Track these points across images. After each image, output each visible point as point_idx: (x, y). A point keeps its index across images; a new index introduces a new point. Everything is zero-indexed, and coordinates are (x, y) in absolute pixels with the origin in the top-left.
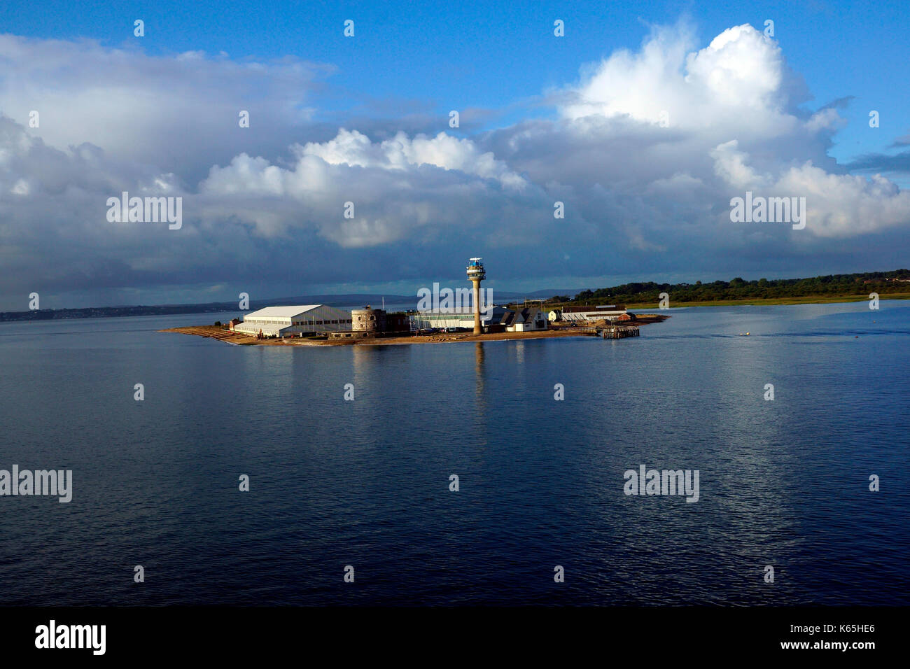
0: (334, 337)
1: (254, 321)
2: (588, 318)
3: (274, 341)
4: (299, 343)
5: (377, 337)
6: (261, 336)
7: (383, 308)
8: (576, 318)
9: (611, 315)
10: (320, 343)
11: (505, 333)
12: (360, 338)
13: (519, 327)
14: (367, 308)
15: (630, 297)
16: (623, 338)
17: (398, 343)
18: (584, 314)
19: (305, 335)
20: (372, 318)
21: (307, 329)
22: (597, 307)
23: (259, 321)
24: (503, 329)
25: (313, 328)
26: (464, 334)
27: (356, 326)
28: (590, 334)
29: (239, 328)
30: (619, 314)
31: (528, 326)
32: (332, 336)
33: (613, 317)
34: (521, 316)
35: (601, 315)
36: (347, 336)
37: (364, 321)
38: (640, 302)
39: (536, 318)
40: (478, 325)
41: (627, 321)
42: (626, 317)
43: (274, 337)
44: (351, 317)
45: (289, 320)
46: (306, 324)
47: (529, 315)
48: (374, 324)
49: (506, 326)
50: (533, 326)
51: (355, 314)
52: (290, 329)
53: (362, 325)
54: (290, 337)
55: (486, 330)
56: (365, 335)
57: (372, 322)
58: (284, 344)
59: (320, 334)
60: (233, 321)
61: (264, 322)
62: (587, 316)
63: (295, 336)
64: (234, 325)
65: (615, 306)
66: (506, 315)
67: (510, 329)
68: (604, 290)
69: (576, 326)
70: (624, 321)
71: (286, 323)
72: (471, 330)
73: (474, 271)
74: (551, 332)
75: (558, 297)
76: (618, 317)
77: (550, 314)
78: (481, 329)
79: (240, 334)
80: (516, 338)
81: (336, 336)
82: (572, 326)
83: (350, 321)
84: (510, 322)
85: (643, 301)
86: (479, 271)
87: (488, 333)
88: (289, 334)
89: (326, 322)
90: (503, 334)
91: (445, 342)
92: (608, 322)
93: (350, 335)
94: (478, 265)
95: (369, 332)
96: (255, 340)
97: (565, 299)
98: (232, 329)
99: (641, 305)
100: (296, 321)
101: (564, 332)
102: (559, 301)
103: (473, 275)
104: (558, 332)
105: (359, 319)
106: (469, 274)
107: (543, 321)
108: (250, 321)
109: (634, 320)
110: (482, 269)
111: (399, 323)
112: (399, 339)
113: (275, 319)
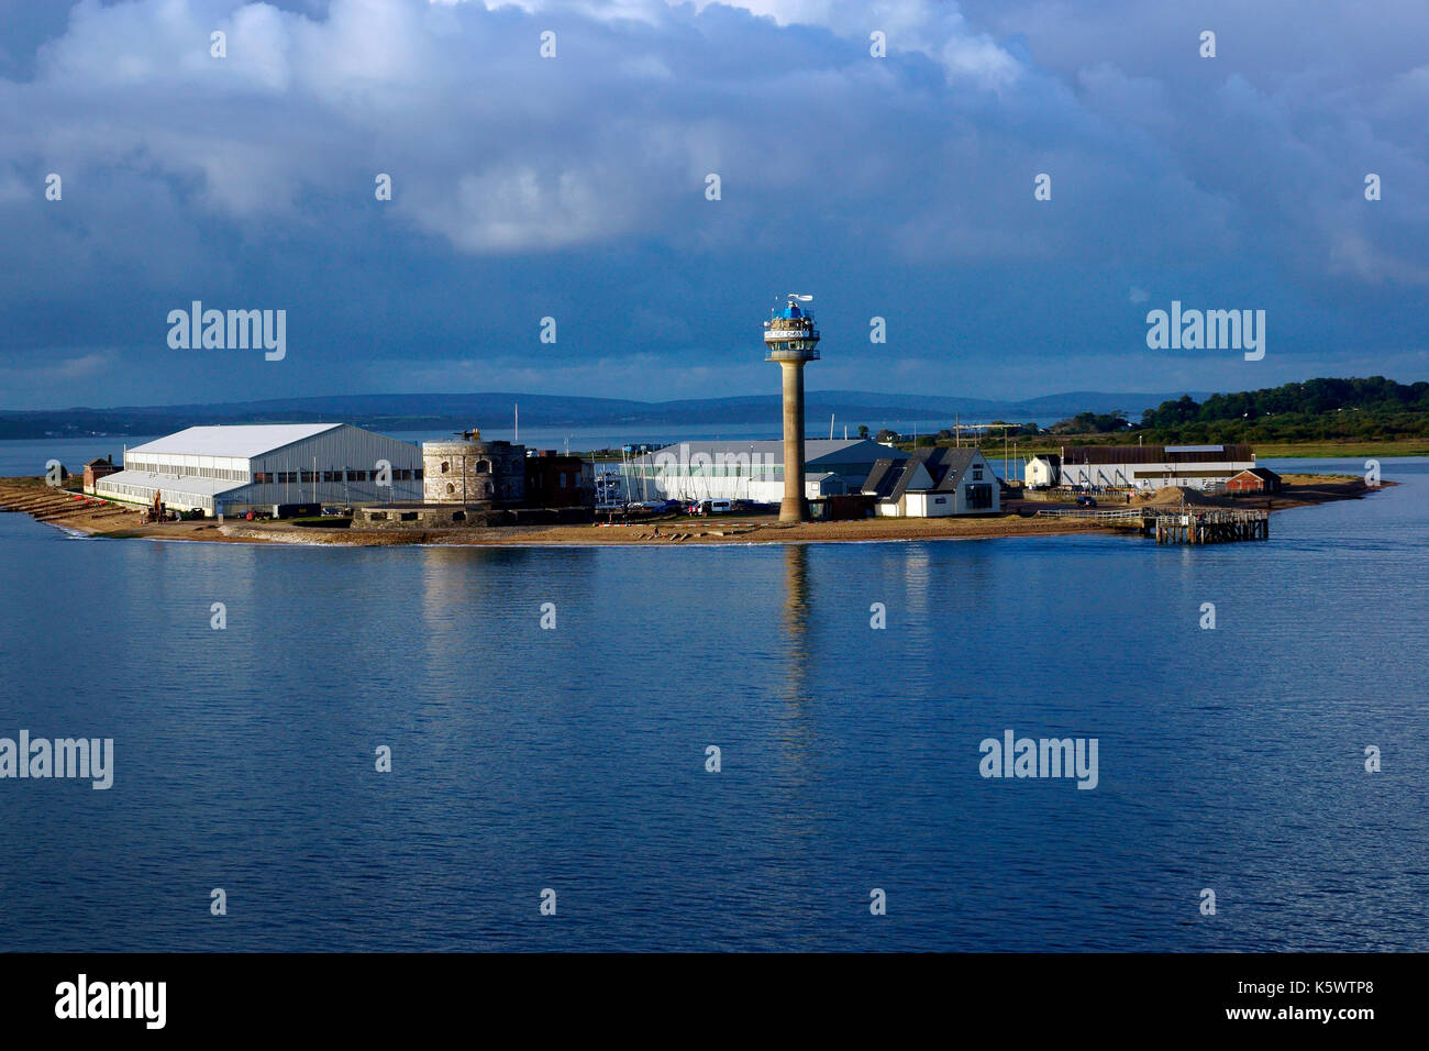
0: (368, 519)
1: (151, 467)
2: (1139, 483)
3: (191, 526)
4: (263, 536)
5: (494, 522)
6: (158, 513)
7: (515, 436)
8: (1103, 483)
9: (1205, 475)
10: (324, 537)
11: (871, 521)
12: (444, 524)
13: (916, 505)
14: (467, 436)
15: (1307, 420)
16: (1214, 542)
17: (550, 543)
18: (1129, 470)
19: (287, 512)
20: (482, 467)
21: (295, 493)
22: (1168, 449)
23: (164, 468)
24: (866, 509)
25: (314, 493)
26: (749, 522)
27: (435, 488)
28: (1127, 530)
29: (109, 487)
30: (1233, 473)
31: (942, 501)
32: (361, 516)
33: (1213, 480)
34: (922, 469)
35: (1175, 474)
36: (405, 517)
37: (457, 474)
38: (1329, 436)
39: (967, 478)
40: (792, 493)
41: (1253, 493)
42: (1252, 482)
43: (197, 515)
44: (422, 462)
45: (244, 466)
46: (293, 478)
47: (947, 467)
48: (487, 486)
49: (875, 501)
50: (957, 501)
51: (432, 454)
52: (247, 494)
53: (451, 488)
54: (243, 517)
55: (818, 510)
56: (458, 517)
57: (482, 479)
58: (220, 537)
59: (333, 511)
60: (94, 466)
61: (177, 470)
62: (1138, 475)
63: (257, 515)
64: (97, 476)
65: (1220, 448)
66: (881, 467)
67: (888, 509)
68: (1233, 398)
69: (1094, 505)
70: (1242, 495)
71: (238, 475)
72: (772, 509)
73: (785, 334)
74: (1012, 520)
75: (1089, 417)
76: (1227, 480)
77: (1029, 469)
78: (803, 505)
79: (108, 503)
80: (908, 537)
81: (375, 517)
82: (1080, 504)
83: (420, 475)
84: (890, 487)
85: (1338, 435)
86: (801, 334)
87: (823, 519)
88: (242, 509)
89: (351, 476)
90: (869, 525)
91: (689, 544)
92: (1192, 496)
93: (414, 516)
94: (799, 318)
95: (469, 508)
96: (138, 523)
97: (1112, 424)
98: (89, 489)
99: (1330, 445)
100: (265, 470)
101: (1050, 521)
102: (1092, 427)
103: (782, 344)
104: (1028, 521)
105: (445, 468)
106: (771, 343)
107: (988, 488)
108: (140, 467)
109: (1275, 491)
110: (810, 327)
111: (563, 484)
112: (557, 530)
113: (207, 463)
